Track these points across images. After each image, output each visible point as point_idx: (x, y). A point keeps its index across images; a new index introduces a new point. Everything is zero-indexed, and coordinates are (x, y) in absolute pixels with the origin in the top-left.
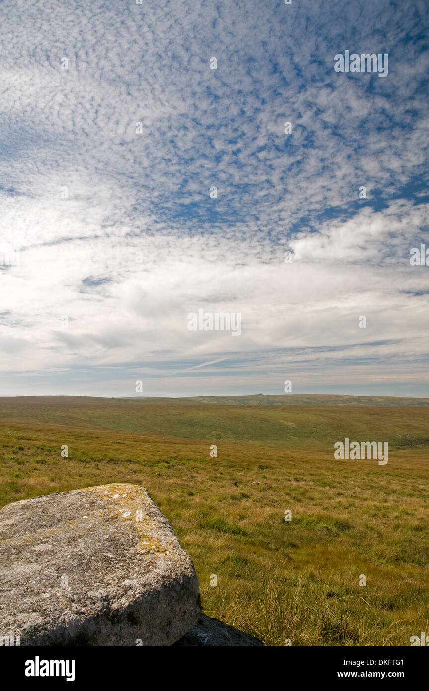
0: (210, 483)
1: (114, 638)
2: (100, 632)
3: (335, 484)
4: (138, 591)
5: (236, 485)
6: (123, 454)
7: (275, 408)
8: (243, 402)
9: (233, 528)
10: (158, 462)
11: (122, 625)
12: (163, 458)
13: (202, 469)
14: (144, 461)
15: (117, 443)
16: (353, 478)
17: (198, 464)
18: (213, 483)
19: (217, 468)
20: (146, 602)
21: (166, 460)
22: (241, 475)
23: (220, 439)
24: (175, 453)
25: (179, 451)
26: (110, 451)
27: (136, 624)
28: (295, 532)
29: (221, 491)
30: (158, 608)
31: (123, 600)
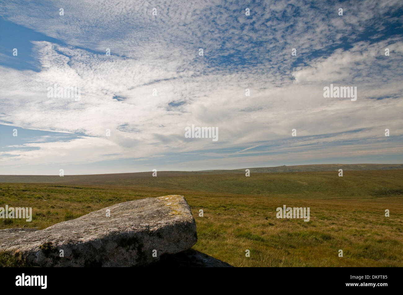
0: (250, 218)
1: (150, 242)
2: (144, 238)
3: (331, 218)
4: (163, 225)
5: (267, 219)
6: (198, 203)
7: (294, 173)
8: (273, 171)
9: (256, 237)
10: (219, 207)
11: (154, 237)
12: (222, 205)
13: (247, 210)
14: (210, 207)
15: (195, 197)
16: (344, 215)
17: (244, 208)
18: (252, 218)
19: (256, 210)
20: (166, 229)
21: (224, 206)
22: (270, 213)
23: (259, 194)
24: (230, 202)
25: (233, 201)
26: (190, 201)
27: (161, 238)
28: (295, 240)
29: (257, 222)
30: (173, 233)
31: (156, 227)
